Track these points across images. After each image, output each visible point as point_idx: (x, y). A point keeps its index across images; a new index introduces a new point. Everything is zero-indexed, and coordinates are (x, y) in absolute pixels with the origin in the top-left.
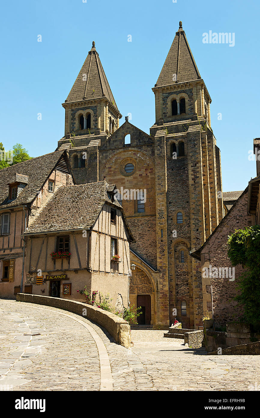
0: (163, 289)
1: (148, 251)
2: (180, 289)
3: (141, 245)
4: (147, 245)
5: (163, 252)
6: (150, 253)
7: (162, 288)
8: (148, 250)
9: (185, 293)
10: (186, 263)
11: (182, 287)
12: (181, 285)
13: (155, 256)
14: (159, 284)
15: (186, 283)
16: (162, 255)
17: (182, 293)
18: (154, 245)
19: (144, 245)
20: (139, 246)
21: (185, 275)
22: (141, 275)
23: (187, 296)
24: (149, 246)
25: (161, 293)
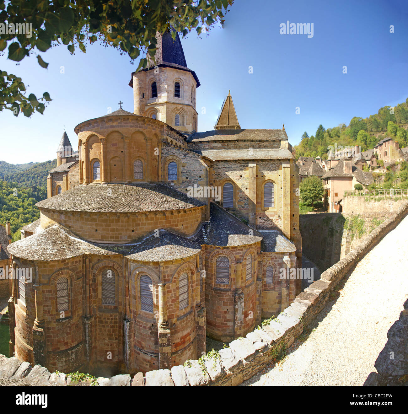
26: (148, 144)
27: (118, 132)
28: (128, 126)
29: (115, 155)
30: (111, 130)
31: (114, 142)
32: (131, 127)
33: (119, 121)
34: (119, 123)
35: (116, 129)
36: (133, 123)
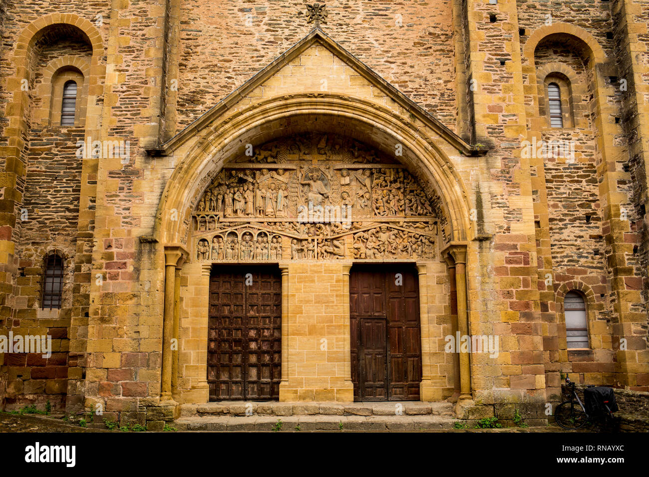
0: (508, 229)
1: (410, 70)
2: (557, 236)
3: (376, 44)
4: (405, 45)
5: (503, 63)
6: (418, 80)
7: (506, 226)
8: (412, 67)
9: (581, 257)
10: (577, 131)
11: (566, 232)
12: (561, 220)
13: (442, 95)
14: (486, 205)
15: (581, 212)
16: (497, 77)
17: (567, 256)
18: (439, 47)
19: (390, 43)
20: (366, 46)
21: (577, 182)
22: (372, 174)
23: (589, 270)
24: (417, 50)
25: (501, 247)
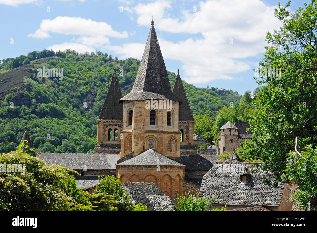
26: (181, 182)
27: (168, 175)
28: (174, 172)
29: (165, 191)
30: (165, 174)
31: (165, 182)
32: (176, 172)
33: (170, 168)
34: (170, 169)
35: (168, 173)
36: (176, 170)
